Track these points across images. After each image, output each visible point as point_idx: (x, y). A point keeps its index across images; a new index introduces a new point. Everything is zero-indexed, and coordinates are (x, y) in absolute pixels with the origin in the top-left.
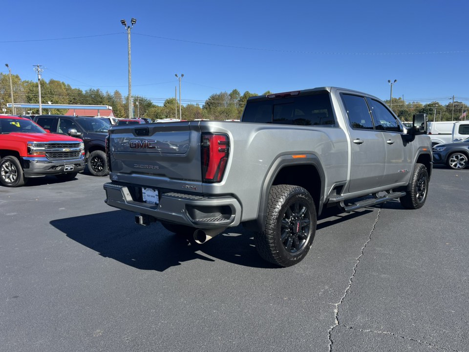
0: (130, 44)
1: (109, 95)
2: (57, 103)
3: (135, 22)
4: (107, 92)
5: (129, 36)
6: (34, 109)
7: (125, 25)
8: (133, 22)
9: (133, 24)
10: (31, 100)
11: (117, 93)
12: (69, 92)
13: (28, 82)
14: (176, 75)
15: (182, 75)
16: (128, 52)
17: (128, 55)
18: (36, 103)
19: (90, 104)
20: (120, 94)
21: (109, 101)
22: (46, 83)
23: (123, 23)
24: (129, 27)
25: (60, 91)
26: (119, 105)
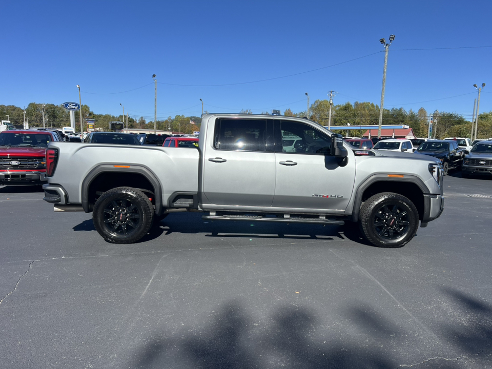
0: (386, 62)
1: (412, 114)
2: (358, 124)
3: (393, 38)
4: (411, 111)
5: (387, 54)
6: (338, 130)
7: (384, 43)
8: (392, 38)
9: (391, 40)
10: (336, 122)
11: (422, 110)
12: (372, 113)
13: (340, 106)
14: (475, 86)
15: (483, 85)
16: (384, 70)
17: (384, 73)
18: (340, 125)
19: (390, 124)
20: (425, 112)
21: (411, 120)
22: (351, 106)
23: (382, 41)
24: (387, 45)
25: (363, 112)
26: (422, 124)
